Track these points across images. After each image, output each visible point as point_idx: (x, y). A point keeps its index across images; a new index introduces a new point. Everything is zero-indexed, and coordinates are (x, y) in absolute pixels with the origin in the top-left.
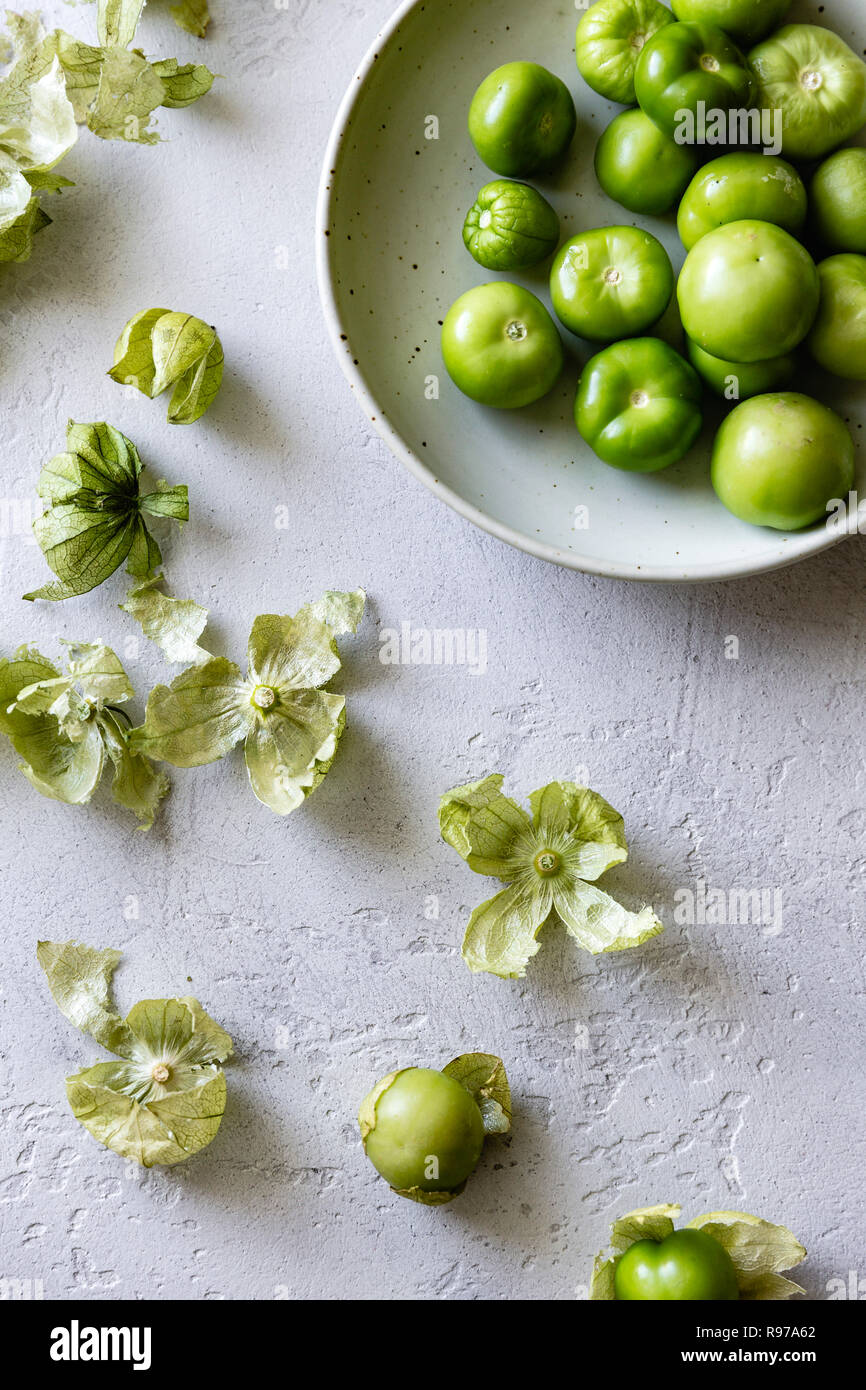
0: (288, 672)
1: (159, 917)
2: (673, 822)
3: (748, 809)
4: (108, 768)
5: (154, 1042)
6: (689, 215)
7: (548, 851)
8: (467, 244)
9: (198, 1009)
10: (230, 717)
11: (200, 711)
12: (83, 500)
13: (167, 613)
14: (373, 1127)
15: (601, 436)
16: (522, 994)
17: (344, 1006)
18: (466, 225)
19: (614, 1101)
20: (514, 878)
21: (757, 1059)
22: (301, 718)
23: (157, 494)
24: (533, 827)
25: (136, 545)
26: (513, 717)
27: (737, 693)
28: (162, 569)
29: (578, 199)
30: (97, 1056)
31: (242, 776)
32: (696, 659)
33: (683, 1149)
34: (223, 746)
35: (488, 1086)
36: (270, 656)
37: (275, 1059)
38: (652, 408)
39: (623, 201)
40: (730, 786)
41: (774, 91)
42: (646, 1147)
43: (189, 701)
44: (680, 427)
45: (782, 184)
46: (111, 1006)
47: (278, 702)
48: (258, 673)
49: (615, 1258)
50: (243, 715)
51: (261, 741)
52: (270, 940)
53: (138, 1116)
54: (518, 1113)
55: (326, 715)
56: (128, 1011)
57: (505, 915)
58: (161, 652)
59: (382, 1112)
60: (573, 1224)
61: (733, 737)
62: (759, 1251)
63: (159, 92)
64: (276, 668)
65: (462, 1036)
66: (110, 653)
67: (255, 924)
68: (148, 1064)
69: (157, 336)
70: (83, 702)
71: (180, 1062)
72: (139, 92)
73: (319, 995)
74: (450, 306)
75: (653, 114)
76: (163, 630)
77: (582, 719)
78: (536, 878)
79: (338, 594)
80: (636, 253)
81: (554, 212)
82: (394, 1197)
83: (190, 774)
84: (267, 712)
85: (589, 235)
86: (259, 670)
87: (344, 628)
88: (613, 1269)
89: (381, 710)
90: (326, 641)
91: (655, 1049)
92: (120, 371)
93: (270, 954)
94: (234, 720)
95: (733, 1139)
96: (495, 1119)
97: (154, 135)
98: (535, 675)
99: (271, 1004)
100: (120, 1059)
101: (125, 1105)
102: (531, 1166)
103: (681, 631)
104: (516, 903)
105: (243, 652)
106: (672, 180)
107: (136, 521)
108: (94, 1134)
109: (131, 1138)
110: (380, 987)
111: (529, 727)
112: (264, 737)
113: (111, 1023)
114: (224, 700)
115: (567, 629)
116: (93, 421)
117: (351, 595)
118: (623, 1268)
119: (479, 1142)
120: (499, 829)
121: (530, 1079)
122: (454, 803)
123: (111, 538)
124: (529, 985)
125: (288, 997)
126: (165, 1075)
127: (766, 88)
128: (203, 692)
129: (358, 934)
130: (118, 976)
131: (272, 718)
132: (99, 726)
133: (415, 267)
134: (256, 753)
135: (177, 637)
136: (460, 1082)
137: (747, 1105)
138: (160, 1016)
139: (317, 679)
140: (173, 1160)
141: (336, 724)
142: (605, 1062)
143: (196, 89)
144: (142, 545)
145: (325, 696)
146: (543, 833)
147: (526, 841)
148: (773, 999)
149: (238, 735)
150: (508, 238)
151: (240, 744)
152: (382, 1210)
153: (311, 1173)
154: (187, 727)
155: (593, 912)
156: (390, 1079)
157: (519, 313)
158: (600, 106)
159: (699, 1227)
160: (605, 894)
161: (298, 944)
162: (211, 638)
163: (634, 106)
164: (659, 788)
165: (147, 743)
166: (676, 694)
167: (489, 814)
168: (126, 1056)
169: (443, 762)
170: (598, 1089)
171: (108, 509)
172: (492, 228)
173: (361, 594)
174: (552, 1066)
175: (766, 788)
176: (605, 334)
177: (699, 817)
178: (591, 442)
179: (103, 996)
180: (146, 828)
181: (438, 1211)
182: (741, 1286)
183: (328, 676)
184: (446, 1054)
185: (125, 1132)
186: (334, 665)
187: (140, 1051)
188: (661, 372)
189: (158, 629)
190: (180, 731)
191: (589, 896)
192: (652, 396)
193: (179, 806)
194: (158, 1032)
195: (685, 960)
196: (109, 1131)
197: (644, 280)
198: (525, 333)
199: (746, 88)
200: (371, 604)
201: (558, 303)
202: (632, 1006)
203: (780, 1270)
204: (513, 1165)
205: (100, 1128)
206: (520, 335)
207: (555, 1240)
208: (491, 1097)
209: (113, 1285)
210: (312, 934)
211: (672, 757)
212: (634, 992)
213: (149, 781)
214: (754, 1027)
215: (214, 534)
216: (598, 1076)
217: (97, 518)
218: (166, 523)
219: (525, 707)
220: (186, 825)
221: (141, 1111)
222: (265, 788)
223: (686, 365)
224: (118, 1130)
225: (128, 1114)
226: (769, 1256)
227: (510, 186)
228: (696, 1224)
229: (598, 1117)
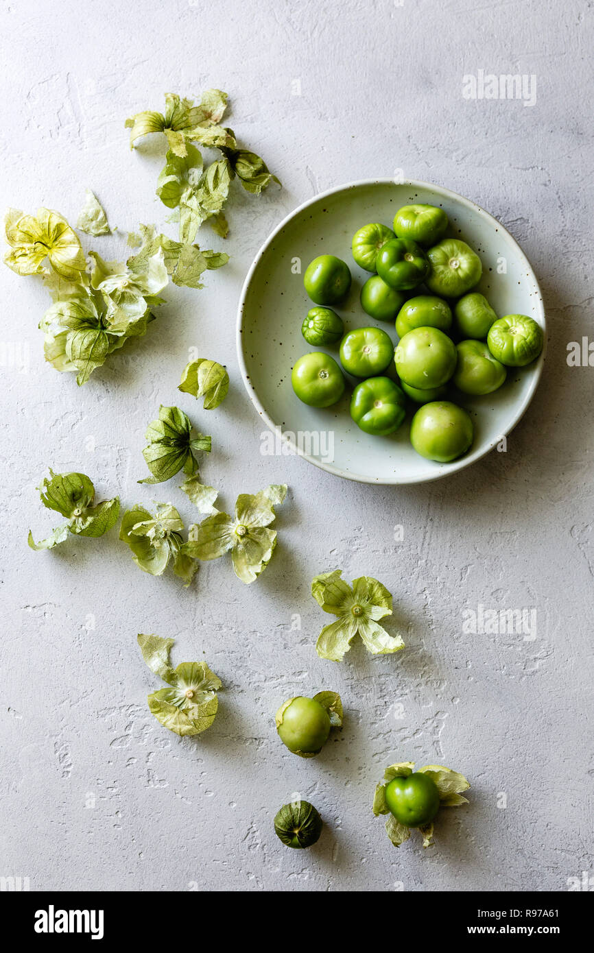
0: (252, 518)
1: (191, 625)
2: (419, 591)
3: (451, 587)
4: (171, 559)
5: (187, 681)
6: (400, 323)
7: (358, 605)
8: (304, 334)
9: (207, 668)
10: (226, 538)
11: (214, 535)
12: (165, 442)
13: (200, 491)
14: (281, 722)
15: (361, 420)
16: (350, 664)
17: (271, 667)
18: (303, 326)
19: (388, 713)
20: (343, 615)
21: (453, 697)
22: (257, 540)
23: (198, 440)
24: (353, 594)
25: (188, 461)
26: (350, 542)
27: (449, 536)
28: (199, 471)
29: (352, 315)
30: (162, 685)
31: (230, 564)
32: (431, 520)
33: (417, 736)
34: (222, 551)
35: (333, 706)
36: (245, 512)
37: (240, 689)
38: (383, 408)
39: (372, 315)
40: (444, 576)
41: (438, 269)
42: (402, 734)
43: (208, 531)
44: (396, 417)
45: (441, 310)
46: (169, 663)
47: (247, 533)
48: (239, 519)
49: (386, 784)
50: (232, 537)
51: (239, 549)
52: (240, 637)
53: (179, 714)
54: (346, 717)
55: (268, 539)
56: (177, 665)
57: (336, 631)
58: (197, 508)
59: (285, 716)
60: (368, 767)
61: (447, 555)
62: (450, 783)
63: (205, 264)
64: (247, 516)
65: (322, 682)
66: (174, 509)
67: (233, 629)
68: (184, 690)
69: (200, 372)
70: (161, 530)
71: (198, 689)
72: (196, 265)
73: (260, 662)
74: (296, 361)
75: (384, 278)
76: (198, 499)
77: (380, 544)
78: (352, 617)
79: (276, 486)
80: (377, 340)
81: (342, 321)
82: (289, 752)
83: (208, 562)
84: (242, 537)
85: (356, 331)
86: (239, 518)
87: (277, 501)
88: (385, 789)
89: (293, 537)
90: (270, 507)
91: (407, 691)
92: (183, 386)
93: (240, 643)
94: (228, 539)
95: (440, 732)
96: (336, 720)
97: (201, 285)
98: (361, 524)
99: (239, 665)
100: (172, 687)
101: (173, 709)
102: (351, 741)
103: (426, 507)
104: (342, 626)
105: (233, 510)
106: (393, 307)
107: (188, 451)
108: (159, 720)
109: (175, 724)
110: (287, 659)
111: (356, 547)
112: (241, 547)
113: (169, 671)
114: (224, 531)
115: (375, 504)
116: (171, 406)
117: (281, 486)
118: (390, 788)
119: (328, 730)
120: (338, 593)
121: (351, 702)
122: (319, 582)
123: (176, 458)
124: (353, 661)
125: (247, 662)
126: (191, 695)
127: (435, 268)
128: (215, 527)
129: (278, 635)
130: (172, 650)
131: (244, 540)
132: (168, 541)
133: (281, 344)
134: (237, 555)
135: (204, 502)
136: (320, 703)
137: (447, 718)
138: (190, 668)
139: (265, 523)
140: (193, 734)
141: (272, 544)
142: (385, 696)
143: (221, 263)
144: (190, 461)
145: (268, 530)
146: (357, 597)
147: (349, 600)
148: (459, 671)
149: (229, 546)
150: (321, 333)
151: (230, 550)
152: (285, 758)
153: (254, 740)
154: (207, 542)
155: (375, 634)
156: (290, 702)
157: (325, 367)
158: (363, 274)
159: (423, 772)
160: (381, 627)
161: (252, 639)
162: (219, 503)
163: (376, 274)
164: (413, 576)
165: (189, 550)
166: (422, 535)
167: (334, 587)
168: (175, 685)
169: (319, 561)
170: (381, 707)
171: (176, 445)
172: (314, 328)
173: (286, 486)
174: (362, 697)
175: (460, 577)
176: (364, 375)
177: (430, 589)
178: (357, 422)
179: (165, 659)
180: (187, 586)
181: (309, 760)
182: (441, 798)
183: (269, 522)
184: (315, 690)
185: (173, 721)
186: (273, 517)
187: (181, 683)
188: (388, 392)
189: (196, 498)
190: (204, 544)
191: (374, 627)
192: (384, 403)
193: (202, 577)
194: (189, 676)
195: (422, 652)
196: (166, 719)
197: (380, 352)
198: (328, 375)
199: (425, 268)
200: (290, 490)
201: (343, 361)
202: (398, 671)
203: (458, 792)
204: (343, 740)
205: (162, 718)
206: (325, 376)
207: (360, 774)
208: (334, 711)
209: (165, 786)
210: (259, 634)
211: (419, 562)
212: (399, 665)
213: (189, 564)
214: (451, 683)
215: (222, 457)
216: (381, 702)
217: (171, 450)
218: (201, 453)
219: (356, 538)
220: (205, 585)
221: (180, 712)
222: (240, 571)
223: (399, 389)
224: (170, 719)
225: (174, 713)
226: (454, 785)
227: (322, 310)
228: (422, 770)
229: (381, 720)
